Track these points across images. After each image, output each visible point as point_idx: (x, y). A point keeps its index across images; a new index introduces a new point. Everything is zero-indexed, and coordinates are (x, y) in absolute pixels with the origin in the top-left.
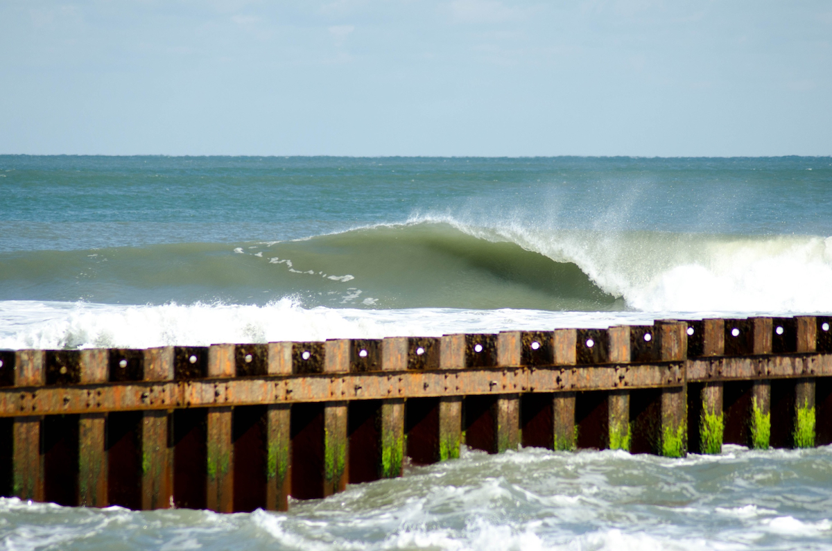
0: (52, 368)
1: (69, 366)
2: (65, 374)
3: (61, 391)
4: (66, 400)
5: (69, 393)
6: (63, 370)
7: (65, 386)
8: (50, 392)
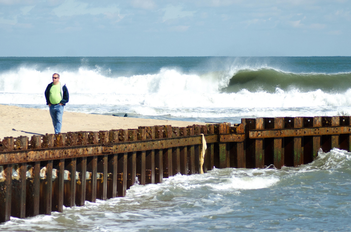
0: (324, 122)
1: (328, 121)
2: (328, 123)
3: (326, 128)
4: (327, 131)
5: (329, 129)
6: (327, 122)
7: (327, 127)
8: (323, 128)
